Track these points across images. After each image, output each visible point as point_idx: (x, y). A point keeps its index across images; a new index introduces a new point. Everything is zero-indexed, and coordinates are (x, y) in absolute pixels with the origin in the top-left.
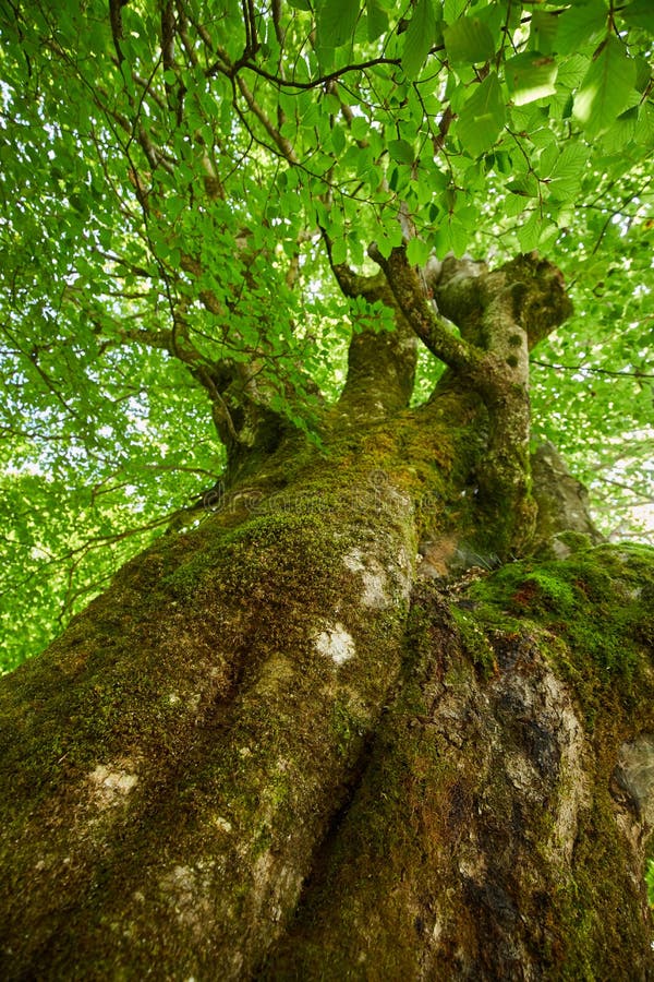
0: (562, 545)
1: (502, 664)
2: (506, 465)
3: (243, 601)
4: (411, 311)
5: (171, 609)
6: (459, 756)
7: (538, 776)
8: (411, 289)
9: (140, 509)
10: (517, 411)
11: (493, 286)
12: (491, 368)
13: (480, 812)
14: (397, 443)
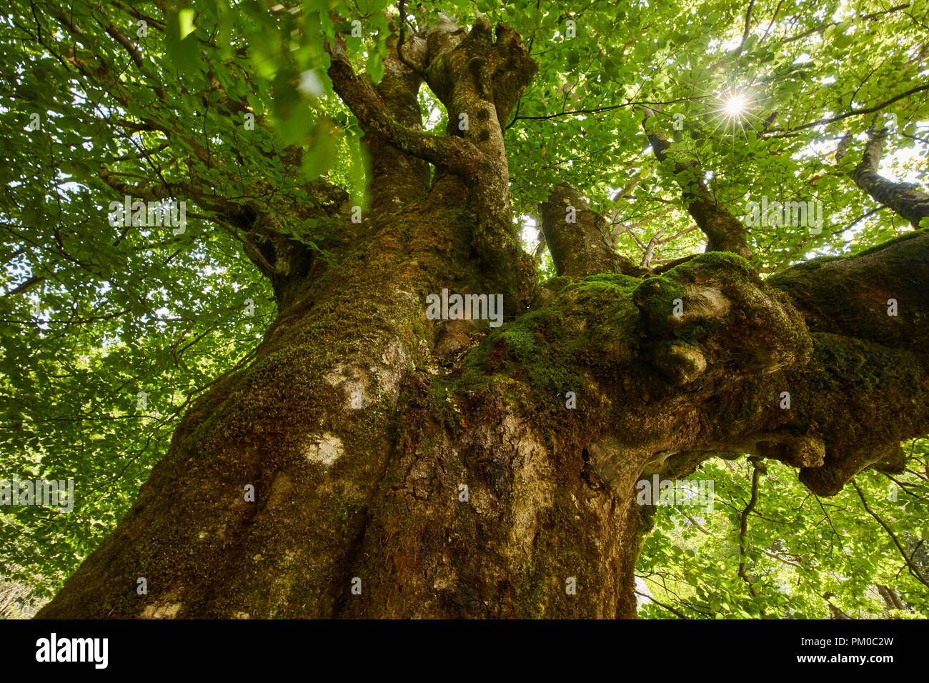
0: (548, 291)
1: (471, 420)
2: (494, 234)
3: (247, 440)
4: (369, 122)
5: (188, 465)
6: (426, 506)
7: (496, 499)
8: (362, 102)
9: (232, 347)
10: (490, 184)
11: (456, 65)
12: (459, 151)
13: (450, 540)
14: (400, 240)
